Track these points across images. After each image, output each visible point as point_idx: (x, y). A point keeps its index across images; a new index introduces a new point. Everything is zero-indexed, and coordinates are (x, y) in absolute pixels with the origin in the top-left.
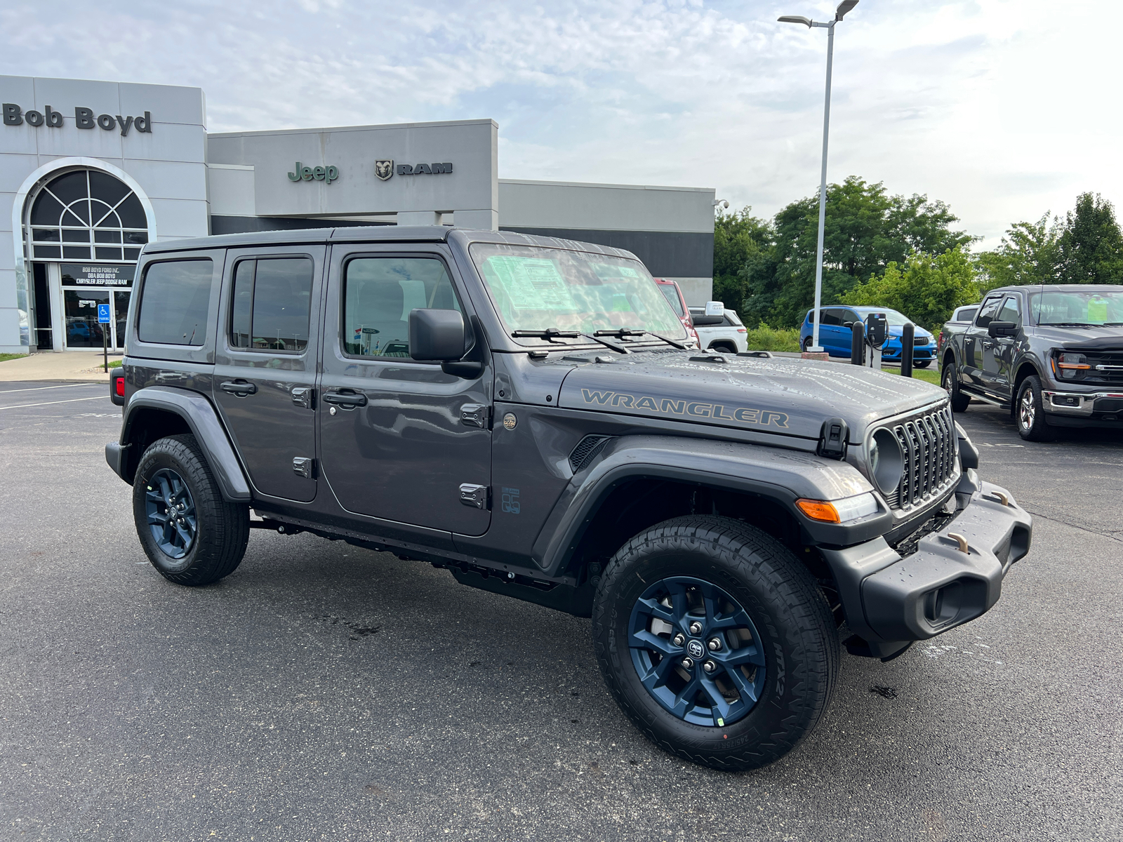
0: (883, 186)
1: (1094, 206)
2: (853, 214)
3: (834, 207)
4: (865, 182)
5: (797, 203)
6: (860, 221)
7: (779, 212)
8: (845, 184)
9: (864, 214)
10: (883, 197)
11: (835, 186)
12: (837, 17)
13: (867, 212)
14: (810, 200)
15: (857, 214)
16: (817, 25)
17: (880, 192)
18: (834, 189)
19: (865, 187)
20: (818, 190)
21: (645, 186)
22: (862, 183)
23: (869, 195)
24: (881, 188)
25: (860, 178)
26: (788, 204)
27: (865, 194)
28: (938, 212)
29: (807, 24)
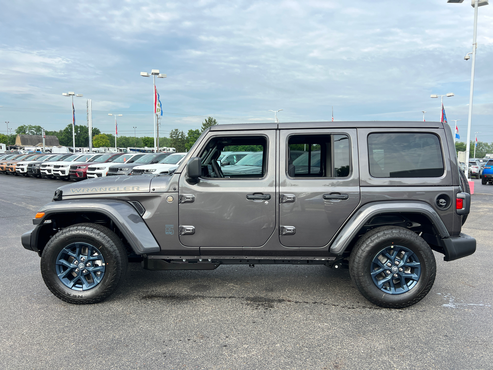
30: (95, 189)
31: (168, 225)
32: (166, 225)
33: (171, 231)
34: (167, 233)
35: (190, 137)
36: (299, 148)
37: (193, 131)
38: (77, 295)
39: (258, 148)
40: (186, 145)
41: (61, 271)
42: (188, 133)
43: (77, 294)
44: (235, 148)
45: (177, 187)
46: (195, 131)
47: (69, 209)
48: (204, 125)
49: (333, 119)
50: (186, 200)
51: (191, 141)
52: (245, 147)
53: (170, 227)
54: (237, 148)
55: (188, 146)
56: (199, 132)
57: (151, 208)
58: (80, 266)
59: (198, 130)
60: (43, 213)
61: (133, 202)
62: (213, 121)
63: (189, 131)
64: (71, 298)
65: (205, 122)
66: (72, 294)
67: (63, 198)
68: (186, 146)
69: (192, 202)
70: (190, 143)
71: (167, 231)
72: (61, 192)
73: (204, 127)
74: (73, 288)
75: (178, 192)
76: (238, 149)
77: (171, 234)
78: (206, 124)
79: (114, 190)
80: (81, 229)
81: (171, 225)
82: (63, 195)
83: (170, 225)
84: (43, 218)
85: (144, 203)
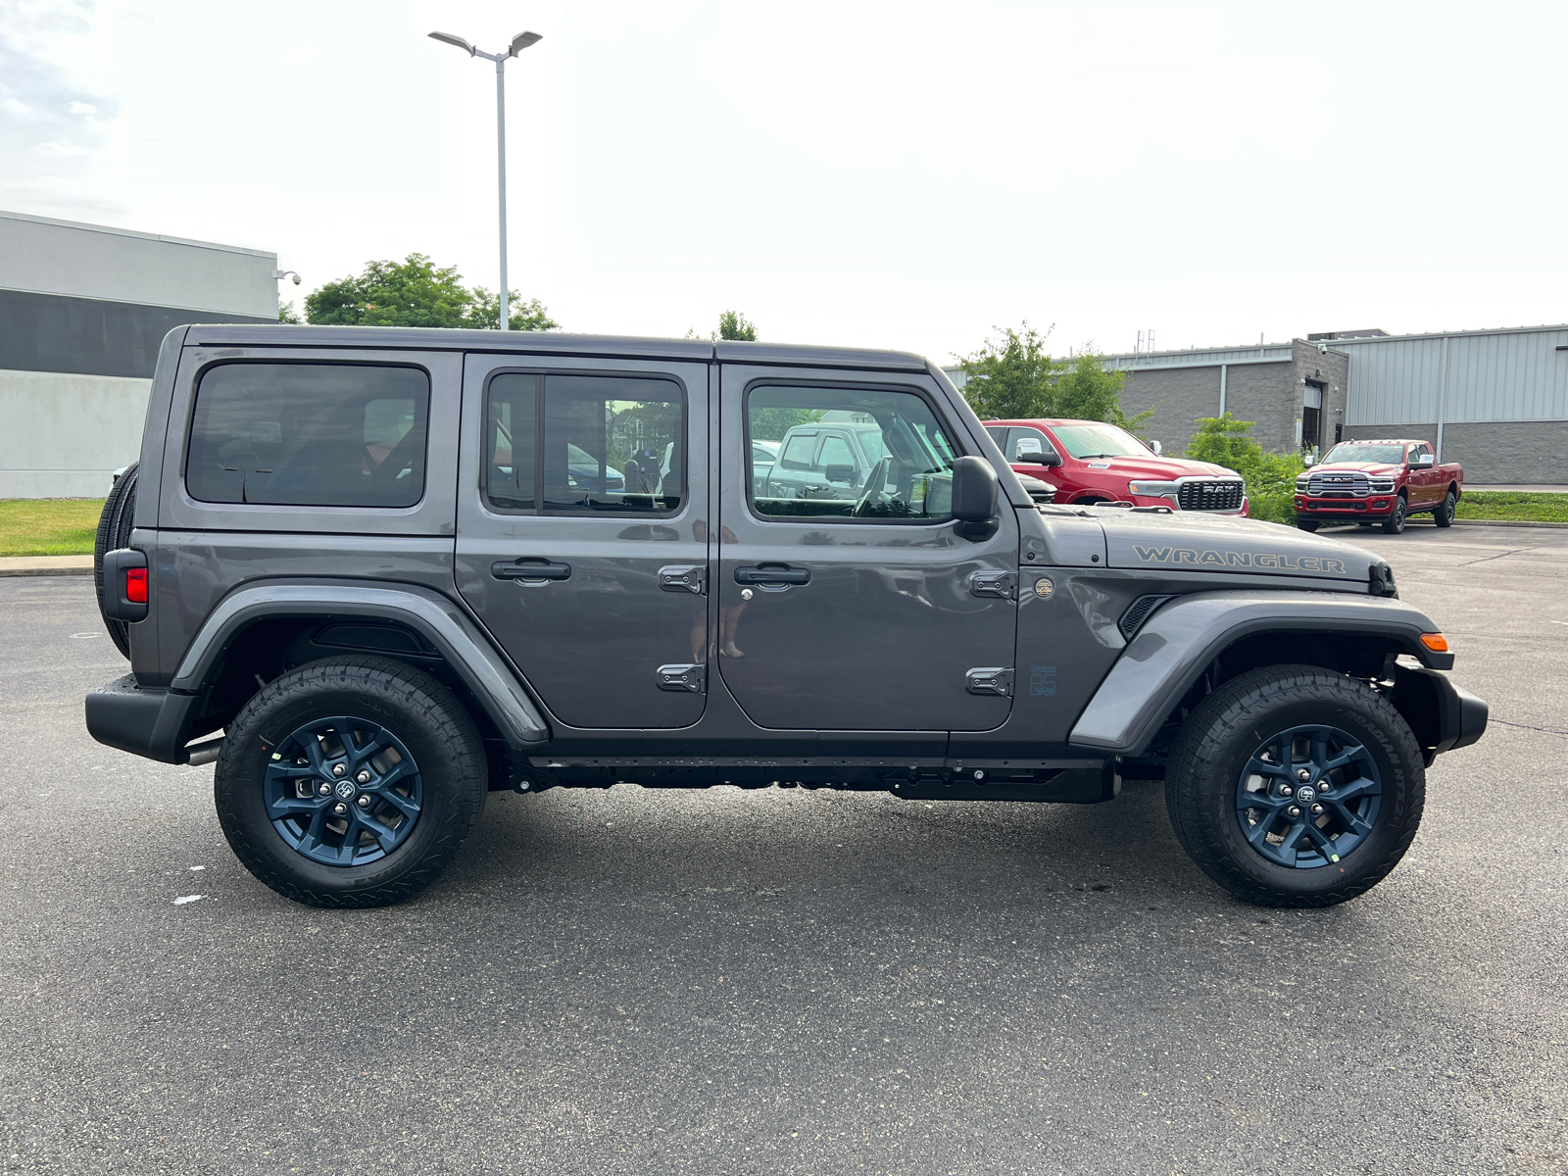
0: (457, 272)
1: (739, 327)
2: (426, 307)
3: (397, 294)
4: (433, 264)
5: (339, 283)
6: (437, 317)
7: (313, 293)
8: (408, 264)
9: (441, 308)
10: (458, 288)
11: (391, 265)
12: (511, 50)
13: (447, 307)
14: (357, 280)
15: (431, 308)
16: (483, 55)
17: (453, 279)
18: (390, 269)
19: (434, 269)
20: (367, 268)
21: (159, 236)
22: (429, 265)
23: (441, 281)
24: (455, 275)
25: (428, 257)
26: (326, 283)
27: (435, 280)
28: (534, 315)
29: (468, 49)
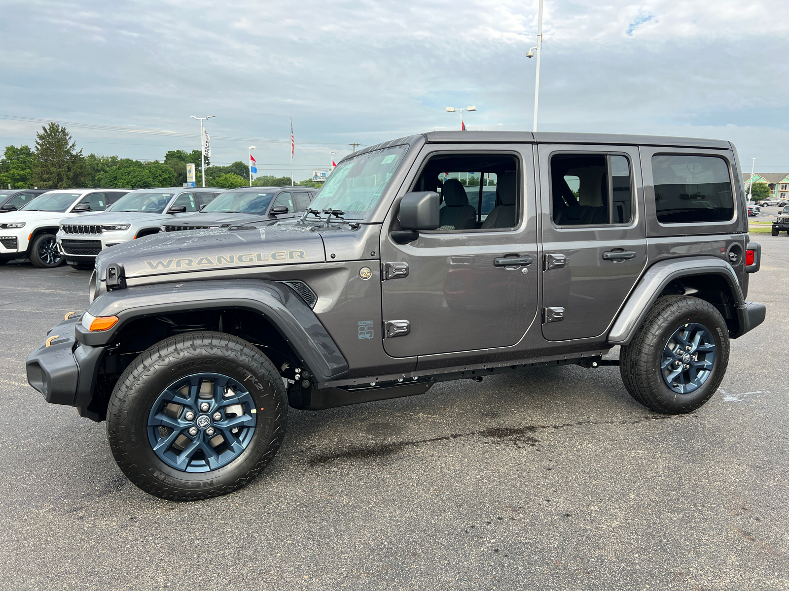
30: (207, 259)
31: (363, 322)
32: (359, 322)
33: (367, 333)
34: (360, 337)
35: (10, 160)
36: (231, 183)
37: (17, 149)
38: (201, 482)
39: (157, 183)
40: (3, 176)
41: (157, 437)
42: (6, 154)
43: (201, 479)
44: (110, 182)
45: (377, 250)
46: (21, 149)
47: (177, 304)
48: (41, 137)
49: (293, 137)
50: (396, 273)
51: (13, 168)
52: (132, 181)
53: (366, 326)
54: (115, 182)
55: (7, 178)
56: (30, 151)
57: (327, 291)
58: (201, 422)
59: (27, 146)
60: (115, 319)
61: (292, 283)
62: (60, 130)
63: (6, 148)
64: (188, 491)
65: (42, 132)
66: (190, 482)
67: (129, 282)
68: (4, 178)
69: (404, 276)
70: (12, 172)
71: (361, 334)
72: (122, 270)
73: (40, 142)
74: (190, 469)
75: (380, 259)
76: (116, 184)
77: (368, 338)
78: (45, 136)
79: (251, 260)
80: (203, 346)
81: (369, 322)
82: (126, 276)
83: (366, 322)
84: (116, 329)
85: (315, 284)
